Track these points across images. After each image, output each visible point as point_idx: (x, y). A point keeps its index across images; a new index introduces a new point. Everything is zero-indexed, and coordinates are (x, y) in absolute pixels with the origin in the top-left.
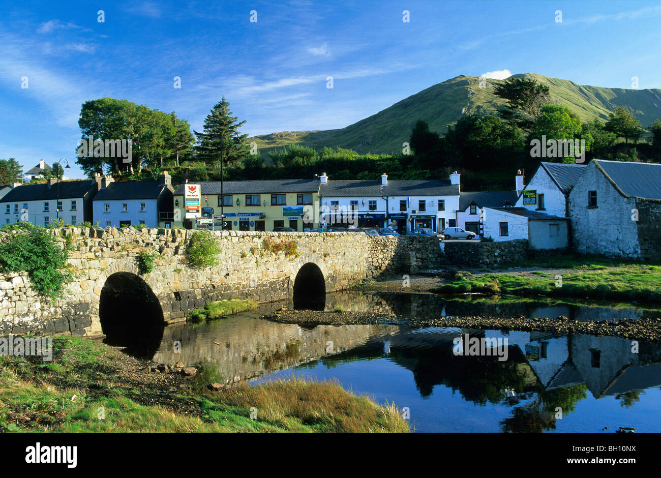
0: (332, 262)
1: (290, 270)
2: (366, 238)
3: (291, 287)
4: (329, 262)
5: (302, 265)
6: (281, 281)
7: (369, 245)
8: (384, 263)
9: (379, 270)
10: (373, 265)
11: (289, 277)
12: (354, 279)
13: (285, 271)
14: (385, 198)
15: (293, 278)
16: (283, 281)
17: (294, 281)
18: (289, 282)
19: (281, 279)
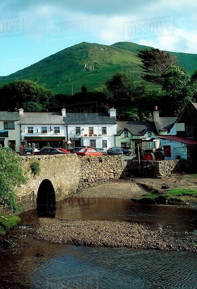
0: (59, 177)
1: (34, 186)
2: (78, 158)
3: (35, 199)
4: (57, 178)
5: (41, 181)
6: (29, 195)
7: (79, 164)
8: (90, 177)
9: (86, 182)
10: (82, 178)
11: (33, 192)
12: (72, 190)
13: (31, 188)
14: (66, 125)
15: (36, 193)
16: (30, 195)
17: (37, 195)
18: (33, 195)
19: (29, 194)
